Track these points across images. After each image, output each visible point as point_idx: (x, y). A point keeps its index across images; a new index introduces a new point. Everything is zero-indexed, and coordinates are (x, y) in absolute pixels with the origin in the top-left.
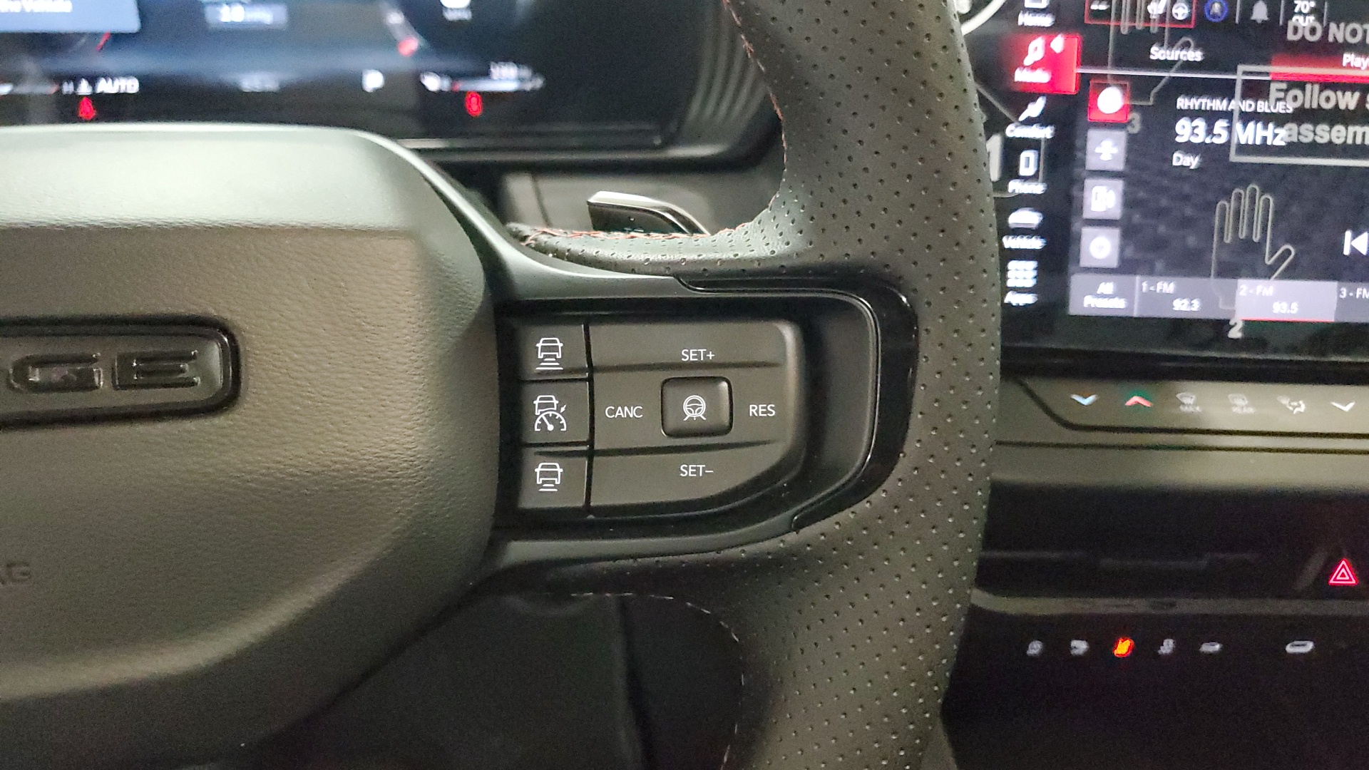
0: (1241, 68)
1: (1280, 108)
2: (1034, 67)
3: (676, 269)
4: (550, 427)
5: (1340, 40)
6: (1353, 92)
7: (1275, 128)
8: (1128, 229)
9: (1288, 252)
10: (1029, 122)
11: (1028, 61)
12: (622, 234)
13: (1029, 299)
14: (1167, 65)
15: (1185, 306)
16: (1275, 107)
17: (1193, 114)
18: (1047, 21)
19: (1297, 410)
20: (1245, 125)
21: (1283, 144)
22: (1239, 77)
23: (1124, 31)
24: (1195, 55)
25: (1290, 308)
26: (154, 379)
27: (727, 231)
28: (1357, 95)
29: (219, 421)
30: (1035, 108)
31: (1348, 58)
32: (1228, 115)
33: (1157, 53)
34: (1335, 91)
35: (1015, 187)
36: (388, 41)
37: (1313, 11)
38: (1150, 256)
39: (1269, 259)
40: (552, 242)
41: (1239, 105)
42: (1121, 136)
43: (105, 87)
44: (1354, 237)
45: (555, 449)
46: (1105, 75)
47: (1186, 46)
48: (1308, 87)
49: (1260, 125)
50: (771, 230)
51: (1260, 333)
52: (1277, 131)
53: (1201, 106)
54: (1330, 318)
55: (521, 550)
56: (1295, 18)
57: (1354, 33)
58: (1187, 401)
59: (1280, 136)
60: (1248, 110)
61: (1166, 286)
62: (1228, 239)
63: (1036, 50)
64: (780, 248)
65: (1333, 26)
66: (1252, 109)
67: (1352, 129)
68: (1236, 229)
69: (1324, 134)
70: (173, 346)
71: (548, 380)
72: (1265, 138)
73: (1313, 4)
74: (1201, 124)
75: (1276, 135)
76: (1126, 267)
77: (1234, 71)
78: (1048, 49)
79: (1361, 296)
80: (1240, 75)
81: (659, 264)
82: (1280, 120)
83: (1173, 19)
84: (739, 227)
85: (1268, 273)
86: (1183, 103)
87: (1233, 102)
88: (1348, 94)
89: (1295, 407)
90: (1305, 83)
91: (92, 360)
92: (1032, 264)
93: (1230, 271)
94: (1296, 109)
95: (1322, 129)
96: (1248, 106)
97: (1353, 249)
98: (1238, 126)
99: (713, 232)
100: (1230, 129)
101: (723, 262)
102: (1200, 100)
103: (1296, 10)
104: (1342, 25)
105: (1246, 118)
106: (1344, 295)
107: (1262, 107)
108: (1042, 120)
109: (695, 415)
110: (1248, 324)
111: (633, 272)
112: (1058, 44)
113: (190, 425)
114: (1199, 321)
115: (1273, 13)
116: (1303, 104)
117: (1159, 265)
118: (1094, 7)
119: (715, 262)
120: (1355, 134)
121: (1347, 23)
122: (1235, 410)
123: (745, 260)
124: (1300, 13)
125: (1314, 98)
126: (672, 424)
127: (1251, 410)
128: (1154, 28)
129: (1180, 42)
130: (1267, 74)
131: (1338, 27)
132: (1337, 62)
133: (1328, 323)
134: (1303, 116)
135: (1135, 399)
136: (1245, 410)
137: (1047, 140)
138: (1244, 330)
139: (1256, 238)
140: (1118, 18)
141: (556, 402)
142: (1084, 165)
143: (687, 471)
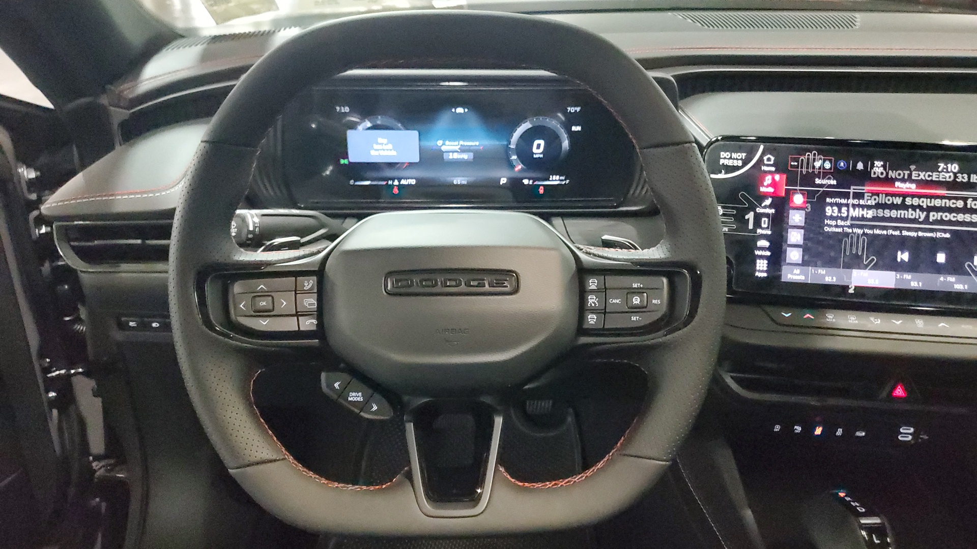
0: (852, 187)
1: (869, 203)
2: (768, 186)
3: (632, 261)
4: (593, 305)
5: (894, 177)
6: (899, 197)
7: (867, 210)
8: (806, 249)
9: (873, 259)
10: (765, 207)
11: (765, 184)
12: (613, 249)
13: (765, 275)
14: (821, 186)
15: (829, 280)
16: (867, 202)
17: (832, 205)
18: (773, 169)
19: (876, 322)
20: (854, 210)
21: (871, 217)
22: (852, 191)
23: (804, 173)
24: (834, 182)
25: (875, 281)
26: (498, 285)
27: (647, 250)
28: (901, 198)
29: (514, 296)
30: (768, 202)
31: (897, 184)
32: (847, 205)
33: (818, 181)
34: (892, 197)
35: (759, 231)
36: (511, 166)
37: (882, 166)
38: (815, 259)
39: (866, 261)
40: (592, 251)
41: (851, 201)
42: (803, 213)
43: (403, 182)
44: (902, 254)
45: (593, 311)
46: (797, 189)
47: (829, 179)
48: (880, 195)
49: (861, 209)
50: (661, 250)
51: (861, 291)
52: (868, 211)
53: (836, 201)
54: (893, 286)
55: (584, 340)
56: (874, 168)
57: (899, 175)
58: (829, 317)
59: (870, 214)
60: (856, 203)
61: (822, 271)
62: (848, 254)
63: (768, 180)
64: (663, 256)
65: (890, 172)
66: (857, 203)
67: (899, 212)
68: (851, 250)
69: (887, 213)
70: (503, 277)
71: (592, 291)
72: (863, 215)
73: (882, 163)
74: (835, 208)
75: (867, 213)
76: (805, 263)
77: (850, 189)
78: (773, 179)
79: (905, 278)
80: (852, 190)
81: (627, 259)
82: (869, 207)
83: (824, 168)
84: (651, 249)
85: (866, 267)
86: (828, 200)
87: (849, 200)
88: (897, 198)
89: (875, 321)
90: (879, 193)
91: (484, 280)
92: (766, 262)
93: (849, 266)
94: (876, 204)
95: (887, 211)
96: (856, 202)
97: (901, 259)
98: (851, 209)
99: (642, 250)
100: (848, 211)
101: (646, 259)
102: (836, 199)
103: (875, 165)
104: (894, 171)
105: (854, 206)
106: (898, 277)
107: (862, 202)
108: (770, 206)
109: (636, 302)
110: (856, 287)
111: (619, 261)
112: (777, 177)
113: (508, 297)
114: (835, 285)
115: (865, 166)
116: (879, 202)
117: (819, 263)
118: (792, 163)
119: (643, 259)
120: (901, 214)
121: (896, 171)
122: (849, 321)
123: (652, 259)
124: (877, 166)
125: (882, 199)
126: (629, 305)
127: (857, 322)
128: (816, 172)
129: (827, 177)
130: (864, 190)
131: (893, 172)
132: (893, 186)
133: (891, 289)
134: (878, 206)
135: (808, 315)
136: (854, 322)
137: (772, 214)
138: (855, 290)
139: (860, 254)
140: (802, 168)
141: (595, 298)
142: (788, 224)
143: (634, 318)
